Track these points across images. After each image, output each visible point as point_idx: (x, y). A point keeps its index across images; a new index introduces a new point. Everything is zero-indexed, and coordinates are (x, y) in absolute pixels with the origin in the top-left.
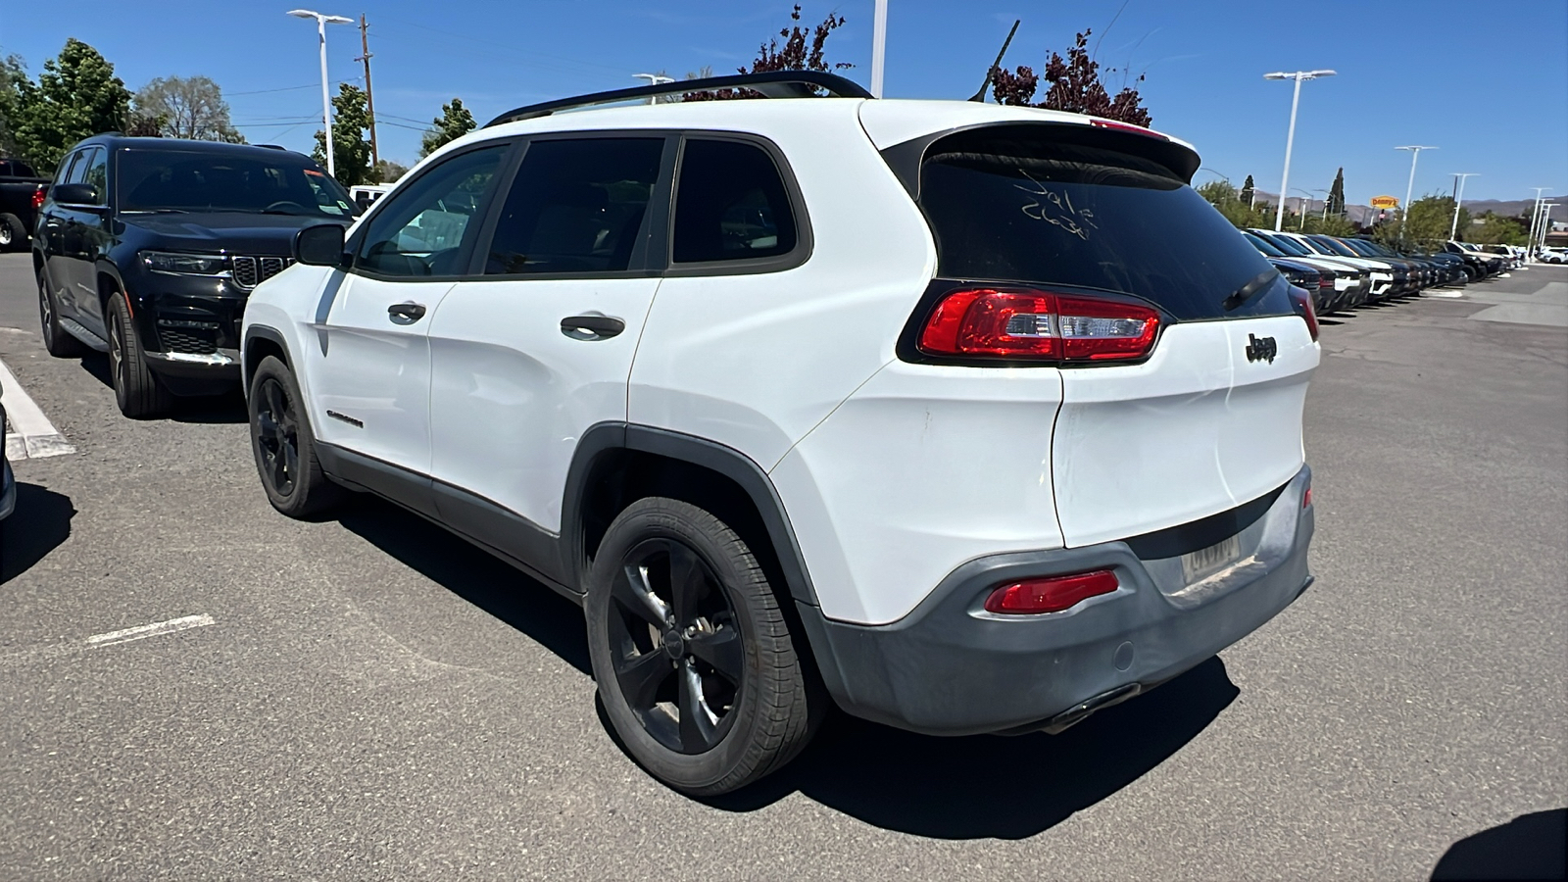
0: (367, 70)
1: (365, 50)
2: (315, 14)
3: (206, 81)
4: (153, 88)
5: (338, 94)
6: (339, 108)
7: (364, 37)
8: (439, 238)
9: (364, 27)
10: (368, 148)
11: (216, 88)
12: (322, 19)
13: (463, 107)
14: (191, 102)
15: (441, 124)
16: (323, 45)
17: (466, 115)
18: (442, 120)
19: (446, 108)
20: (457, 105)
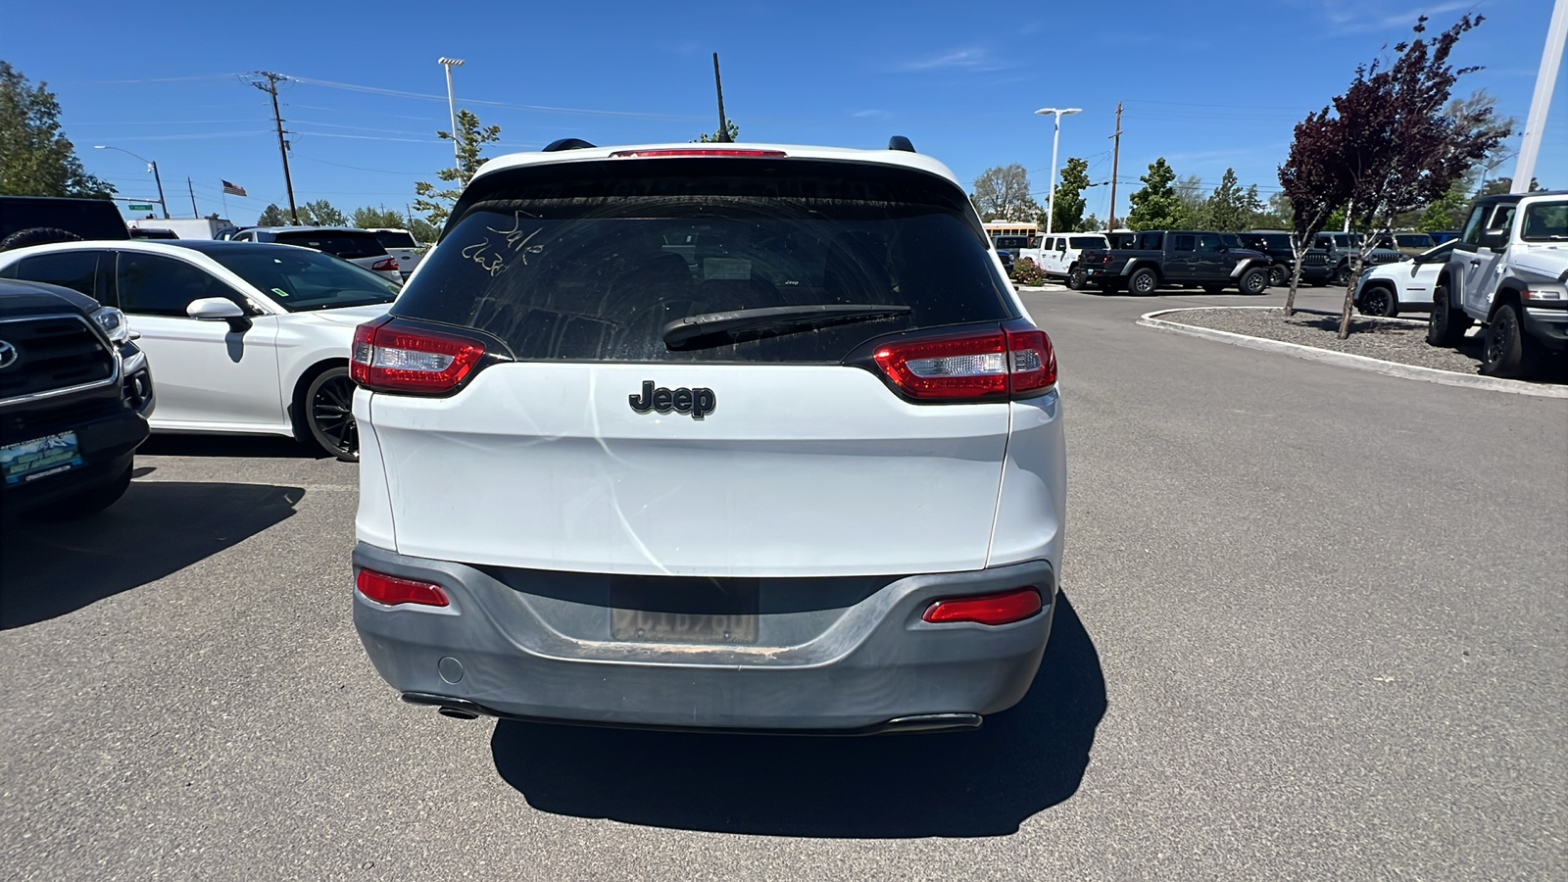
0: (1117, 144)
1: (1118, 129)
2: (1053, 110)
3: (1018, 167)
4: (985, 176)
5: (1066, 166)
6: (1065, 177)
7: (1119, 119)
8: (1089, 270)
9: (1120, 111)
10: (1081, 206)
11: (1024, 170)
12: (1059, 113)
13: (1166, 164)
14: (1007, 182)
15: (1146, 181)
16: (1057, 132)
17: (1168, 171)
18: (1147, 177)
19: (1151, 167)
20: (1161, 164)
